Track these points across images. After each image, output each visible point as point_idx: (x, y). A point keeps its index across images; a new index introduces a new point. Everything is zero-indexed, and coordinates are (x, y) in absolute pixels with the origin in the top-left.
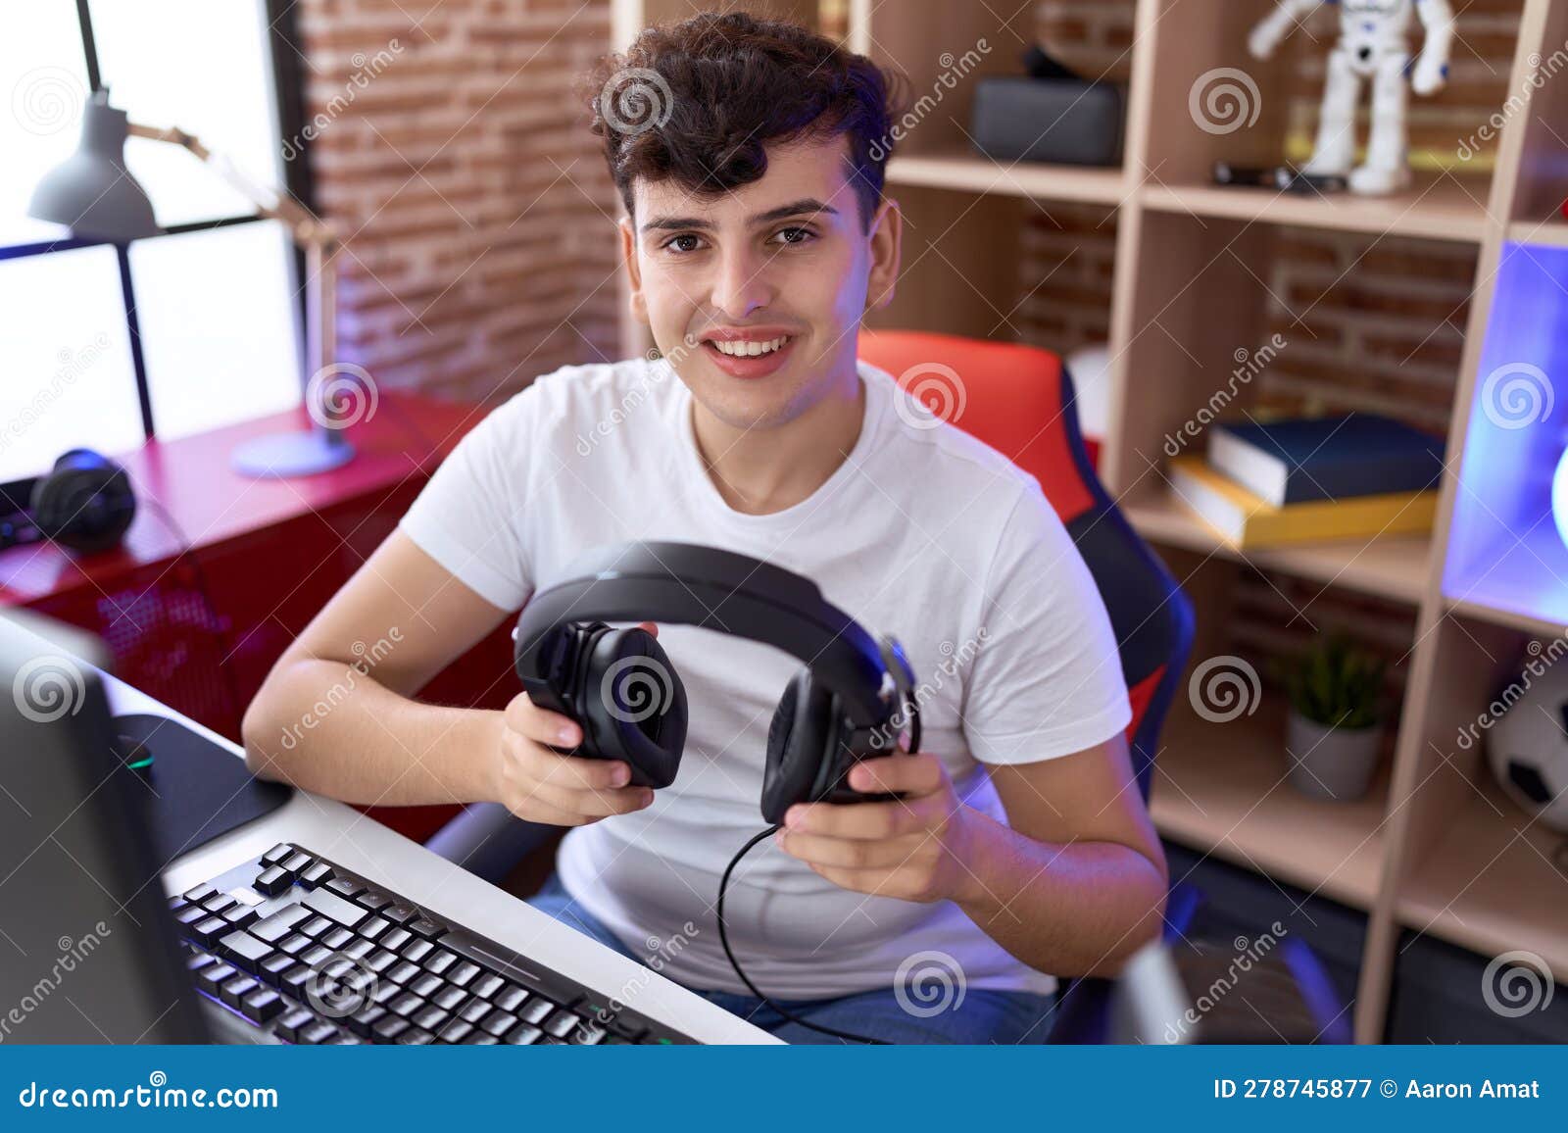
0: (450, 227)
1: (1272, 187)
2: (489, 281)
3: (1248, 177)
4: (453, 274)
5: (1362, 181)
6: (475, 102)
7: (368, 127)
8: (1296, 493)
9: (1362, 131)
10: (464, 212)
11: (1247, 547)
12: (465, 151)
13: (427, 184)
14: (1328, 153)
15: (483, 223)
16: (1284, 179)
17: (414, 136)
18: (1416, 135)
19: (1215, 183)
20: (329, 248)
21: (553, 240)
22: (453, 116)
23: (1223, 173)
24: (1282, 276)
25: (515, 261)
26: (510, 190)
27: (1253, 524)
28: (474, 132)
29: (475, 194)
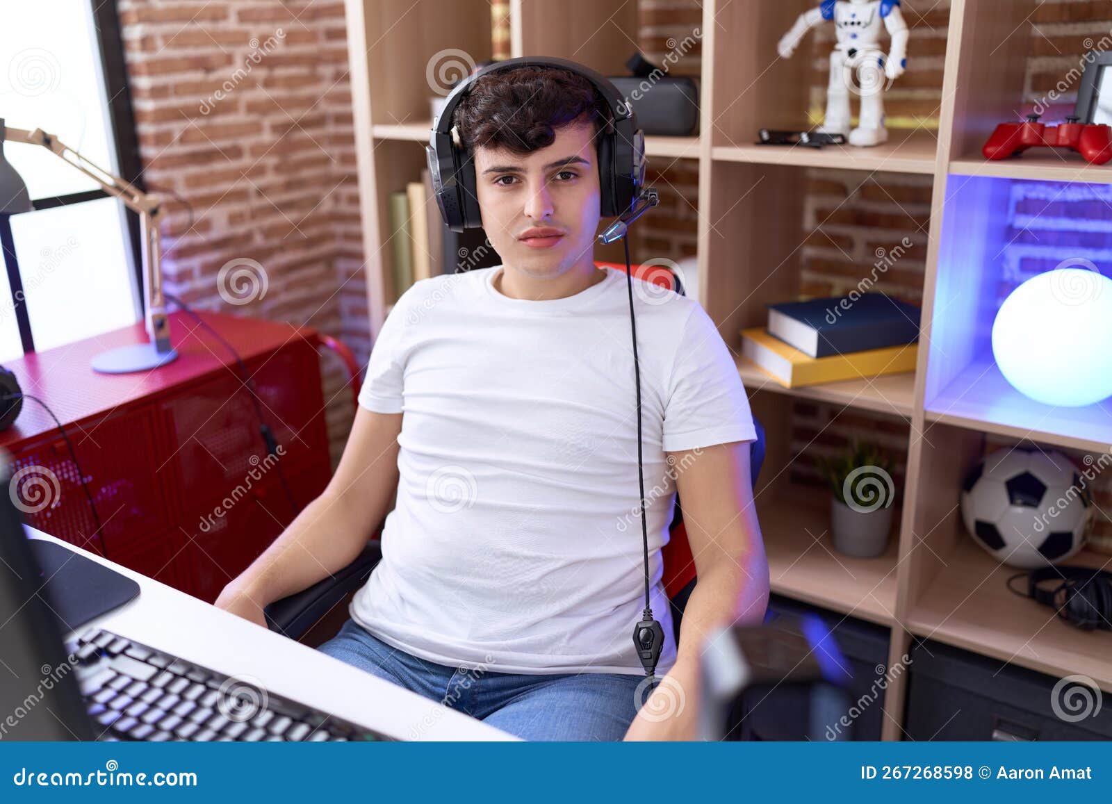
0: (241, 195)
1: (800, 144)
2: (269, 233)
3: (781, 138)
4: (241, 230)
5: (856, 137)
6: (252, 108)
7: (177, 128)
8: (824, 350)
9: (855, 105)
10: (253, 184)
11: (794, 388)
12: (246, 142)
13: (219, 166)
14: (833, 120)
15: (261, 192)
16: (805, 138)
17: (213, 133)
18: (890, 107)
19: (763, 143)
20: (154, 213)
22: (240, 117)
23: (765, 136)
24: (811, 204)
25: (288, 217)
26: (278, 169)
27: (797, 369)
28: (256, 128)
29: (259, 171)
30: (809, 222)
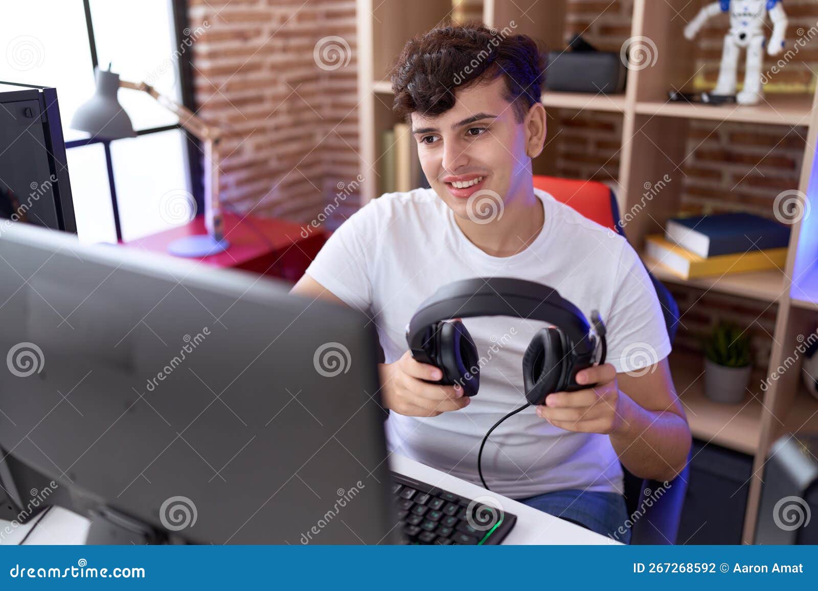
0: (261, 131)
1: (700, 102)
2: (281, 158)
3: (687, 97)
4: (263, 155)
5: (742, 98)
6: (275, 68)
7: (224, 81)
8: (714, 251)
9: (741, 75)
10: (269, 123)
11: (691, 278)
12: (268, 92)
13: (251, 109)
14: (724, 85)
15: (277, 128)
16: (705, 98)
17: (246, 85)
19: (672, 101)
20: (216, 142)
21: (310, 136)
22: (263, 75)
23: (673, 96)
24: (692, 146)
25: (293, 147)
26: (290, 112)
27: (693, 266)
28: (273, 82)
29: (275, 114)
30: (689, 158)
